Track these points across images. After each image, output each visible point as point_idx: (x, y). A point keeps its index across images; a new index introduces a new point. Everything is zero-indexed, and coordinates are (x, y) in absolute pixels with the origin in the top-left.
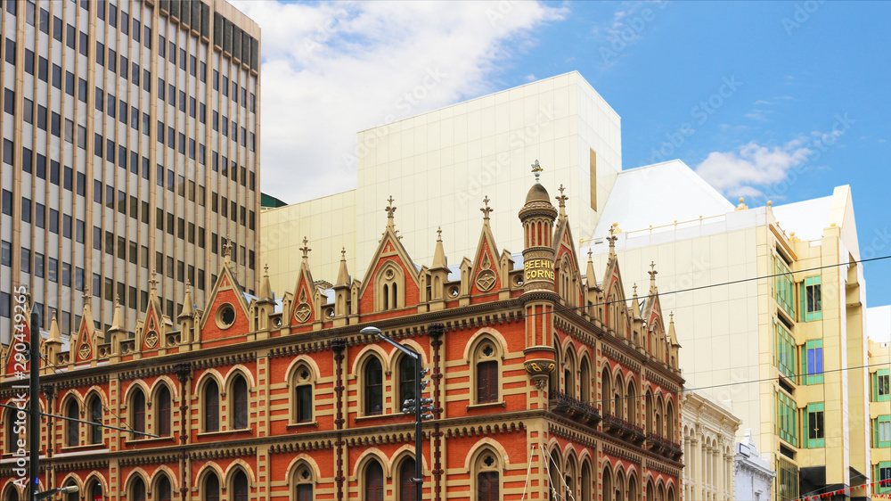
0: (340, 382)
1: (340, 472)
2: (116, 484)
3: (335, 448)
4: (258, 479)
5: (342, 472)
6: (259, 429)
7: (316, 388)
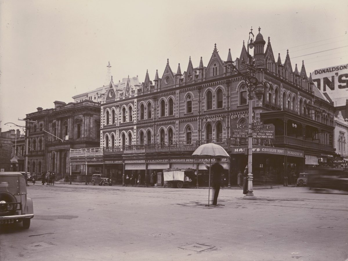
0: (200, 99)
1: (199, 128)
2: (136, 134)
3: (198, 120)
4: (176, 131)
5: (200, 128)
6: (176, 115)
7: (193, 102)
